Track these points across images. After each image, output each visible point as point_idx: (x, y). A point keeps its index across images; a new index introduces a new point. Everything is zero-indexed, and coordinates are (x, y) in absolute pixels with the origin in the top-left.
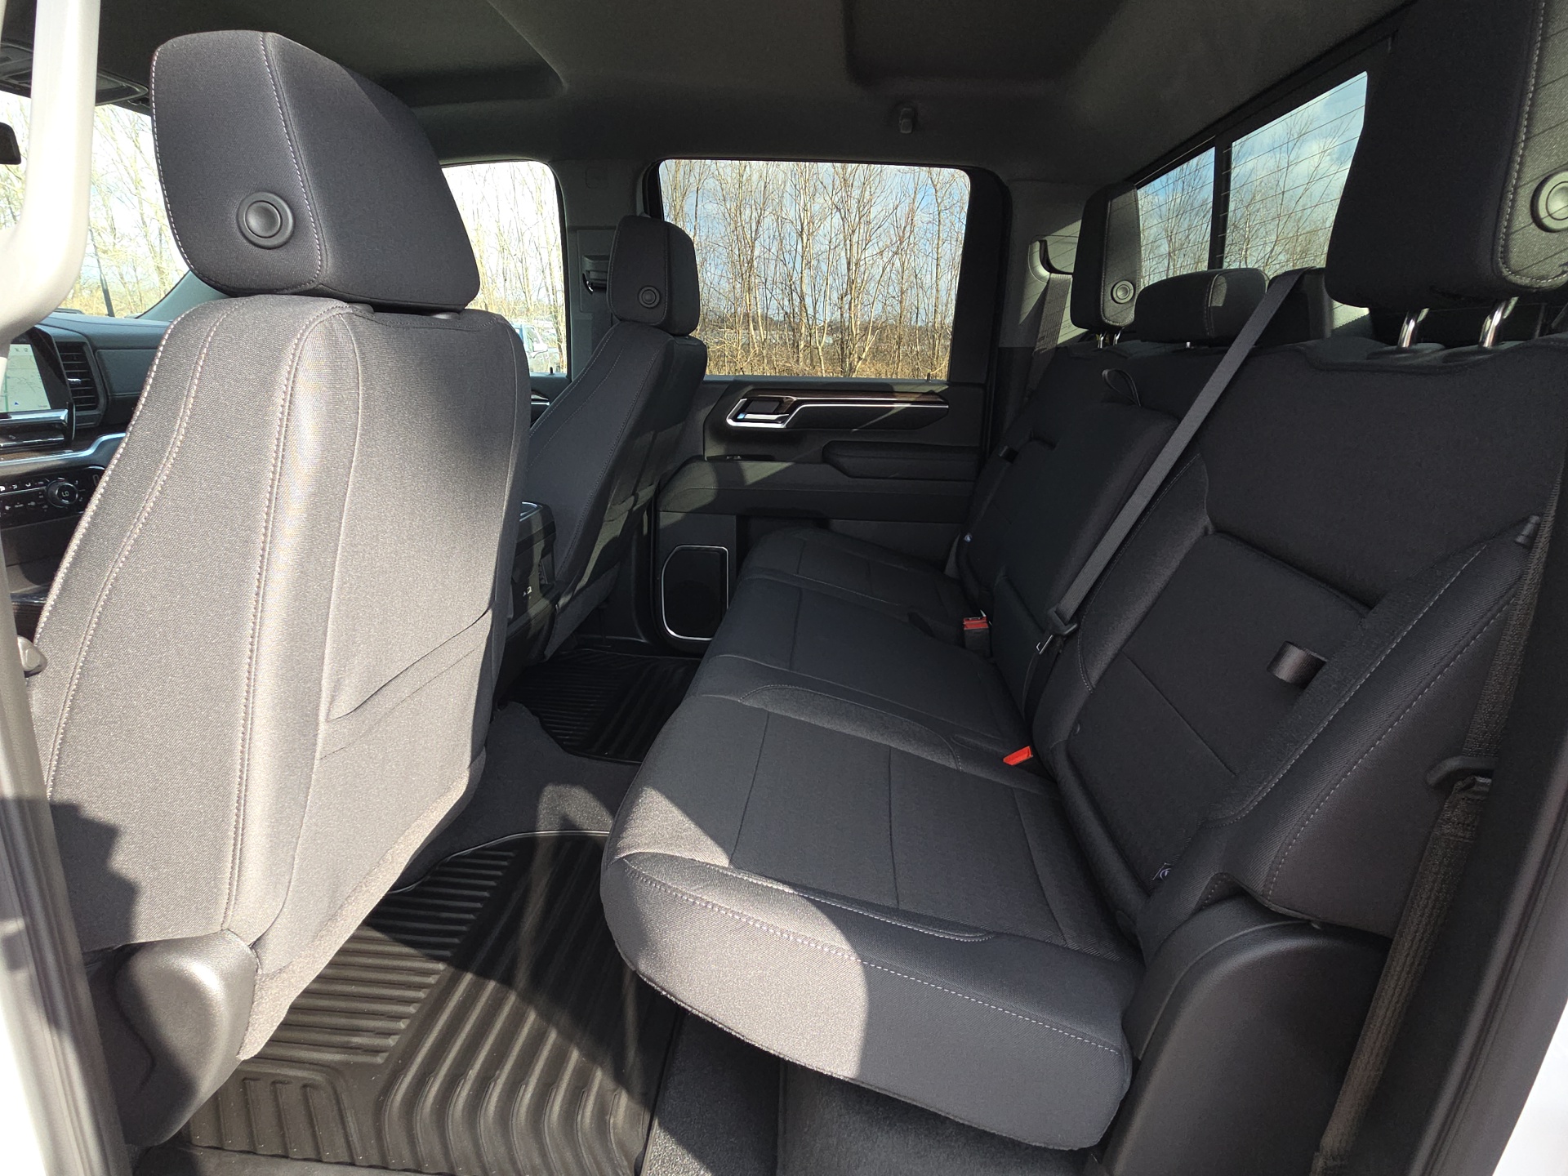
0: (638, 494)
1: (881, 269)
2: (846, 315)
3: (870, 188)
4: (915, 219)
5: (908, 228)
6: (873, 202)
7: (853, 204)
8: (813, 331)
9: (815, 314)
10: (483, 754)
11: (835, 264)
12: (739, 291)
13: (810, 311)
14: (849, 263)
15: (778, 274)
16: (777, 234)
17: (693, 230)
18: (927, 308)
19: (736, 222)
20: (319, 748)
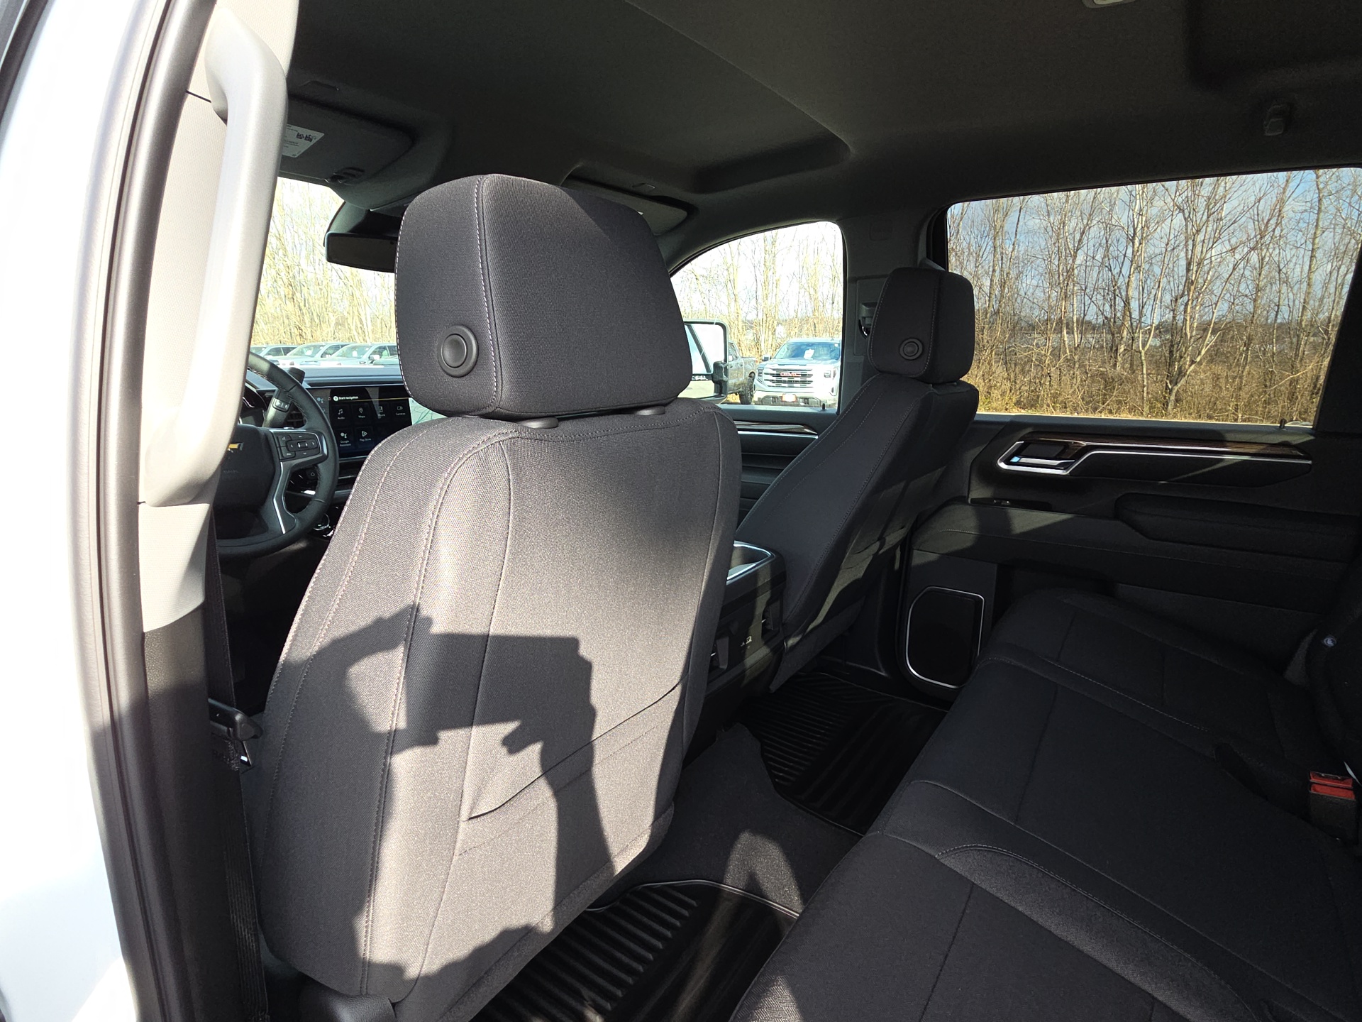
0: (885, 540)
1: (1231, 266)
2: (1180, 318)
3: (1226, 183)
4: (1284, 210)
5: (1273, 222)
6: (1228, 197)
7: (1202, 203)
8: (1136, 335)
9: (1140, 318)
10: (671, 811)
11: (1171, 265)
12: (1055, 299)
13: (1135, 315)
14: (1189, 264)
15: (1101, 280)
16: (1104, 241)
17: (1011, 246)
18: (1291, 304)
19: (1058, 235)
20: (459, 845)
